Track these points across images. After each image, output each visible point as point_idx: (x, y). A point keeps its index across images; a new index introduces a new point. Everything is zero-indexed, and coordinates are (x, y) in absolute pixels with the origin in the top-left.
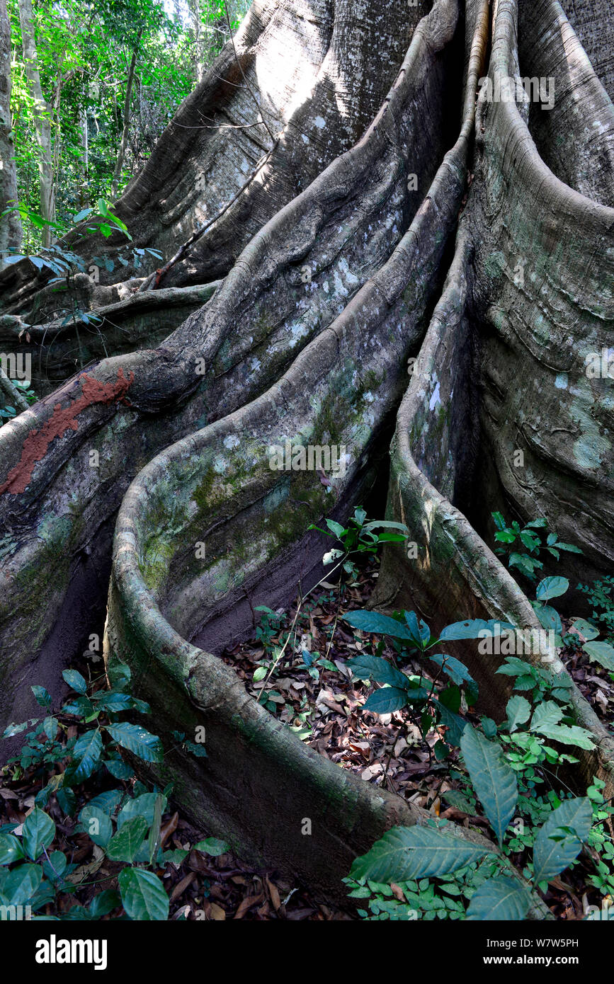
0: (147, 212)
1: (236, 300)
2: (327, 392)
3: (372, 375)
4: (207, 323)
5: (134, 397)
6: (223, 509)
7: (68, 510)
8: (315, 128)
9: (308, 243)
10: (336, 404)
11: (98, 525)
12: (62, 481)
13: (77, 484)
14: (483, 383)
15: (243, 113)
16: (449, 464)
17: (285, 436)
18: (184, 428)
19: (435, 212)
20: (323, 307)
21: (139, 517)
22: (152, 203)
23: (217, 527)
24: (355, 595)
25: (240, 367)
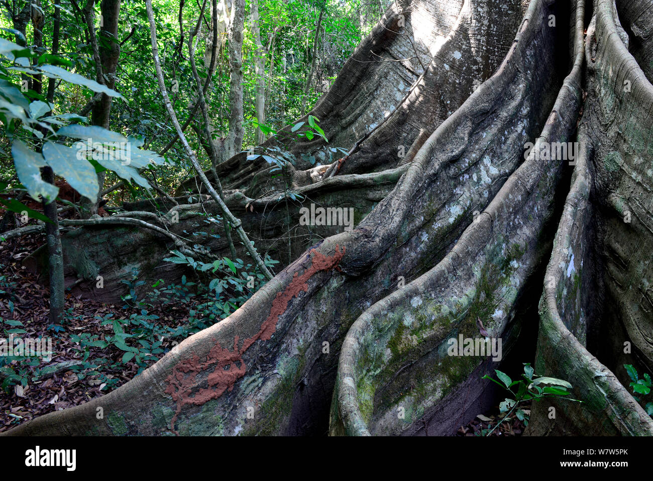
0: (331, 118)
1: (413, 190)
2: (484, 261)
3: (516, 247)
4: (393, 208)
5: (344, 265)
6: (410, 355)
7: (296, 352)
8: (454, 59)
9: (463, 147)
10: (490, 270)
11: (313, 362)
12: (294, 329)
13: (303, 331)
14: (607, 254)
15: (401, 50)
16: (582, 320)
17: (455, 297)
18: (375, 286)
19: (559, 122)
20: (473, 192)
21: (354, 364)
22: (335, 112)
23: (404, 369)
24: (508, 428)
25: (413, 239)
